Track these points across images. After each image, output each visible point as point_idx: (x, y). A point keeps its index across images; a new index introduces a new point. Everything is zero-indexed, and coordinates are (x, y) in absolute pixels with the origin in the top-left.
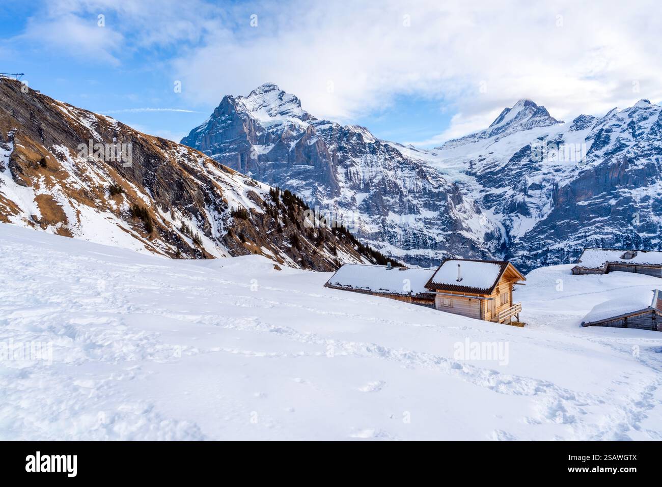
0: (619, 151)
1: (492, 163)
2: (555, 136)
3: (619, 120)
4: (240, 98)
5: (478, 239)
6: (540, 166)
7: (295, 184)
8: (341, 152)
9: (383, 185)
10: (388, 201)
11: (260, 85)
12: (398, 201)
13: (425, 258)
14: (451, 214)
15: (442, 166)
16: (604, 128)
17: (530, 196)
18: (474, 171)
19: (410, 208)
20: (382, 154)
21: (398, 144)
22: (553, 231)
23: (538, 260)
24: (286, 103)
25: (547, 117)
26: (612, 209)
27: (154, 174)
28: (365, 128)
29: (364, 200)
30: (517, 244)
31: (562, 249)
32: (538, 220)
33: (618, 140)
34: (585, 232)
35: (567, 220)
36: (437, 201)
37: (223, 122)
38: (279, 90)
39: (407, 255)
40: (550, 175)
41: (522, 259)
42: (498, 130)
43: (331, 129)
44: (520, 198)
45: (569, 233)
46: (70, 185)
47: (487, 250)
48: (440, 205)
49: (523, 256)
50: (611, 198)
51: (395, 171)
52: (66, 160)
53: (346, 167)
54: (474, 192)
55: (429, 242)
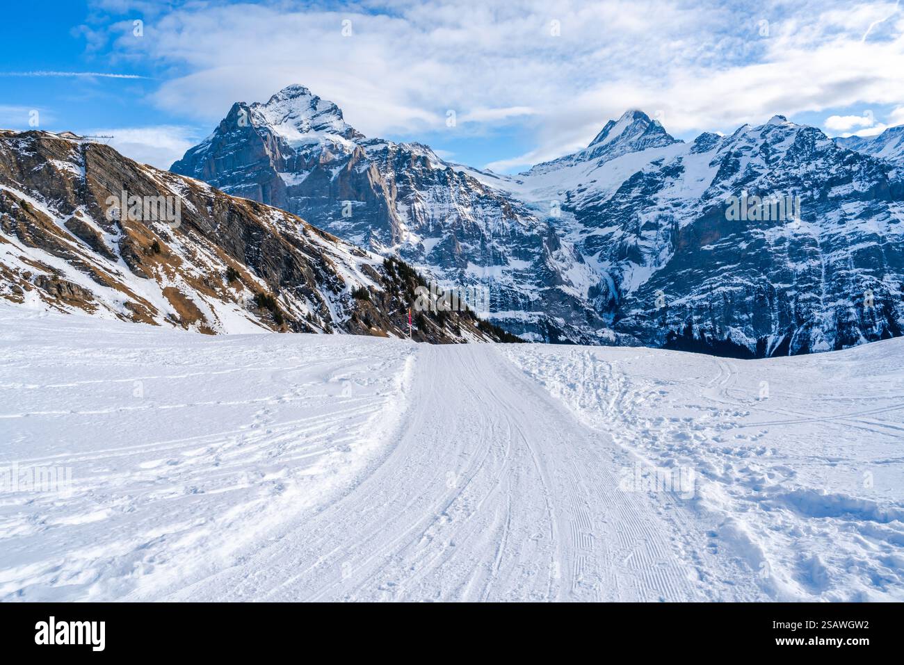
0: (750, 181)
1: (595, 195)
2: (674, 159)
3: (750, 141)
4: (256, 106)
5: (581, 295)
6: (656, 199)
7: (341, 227)
8: (402, 182)
9: (459, 227)
10: (466, 248)
11: (284, 87)
12: (478, 248)
13: (517, 322)
14: (548, 264)
15: (531, 199)
16: (733, 151)
17: (643, 239)
18: (572, 205)
19: (494, 256)
20: (455, 185)
21: (471, 168)
22: (672, 283)
23: (656, 320)
24: (323, 113)
25: (662, 135)
26: (743, 254)
27: (258, 250)
28: (426, 147)
29: (435, 248)
30: (630, 300)
31: (684, 306)
32: (654, 269)
33: (749, 166)
34: (711, 284)
35: (690, 269)
36: (530, 248)
37: (234, 140)
38: (310, 94)
39: (494, 319)
40: (668, 211)
41: (635, 319)
42: (601, 150)
43: (386, 151)
44: (631, 240)
45: (692, 285)
46: (187, 273)
47: (592, 310)
48: (534, 253)
49: (637, 315)
50: (741, 241)
51: (474, 209)
52: (172, 241)
53: (409, 203)
54: (574, 234)
55: (521, 301)
